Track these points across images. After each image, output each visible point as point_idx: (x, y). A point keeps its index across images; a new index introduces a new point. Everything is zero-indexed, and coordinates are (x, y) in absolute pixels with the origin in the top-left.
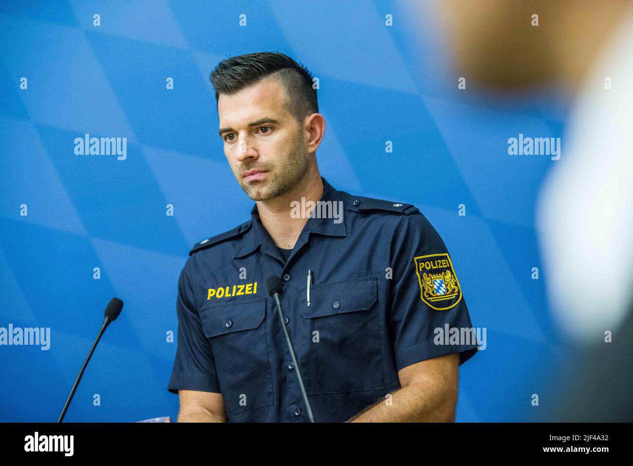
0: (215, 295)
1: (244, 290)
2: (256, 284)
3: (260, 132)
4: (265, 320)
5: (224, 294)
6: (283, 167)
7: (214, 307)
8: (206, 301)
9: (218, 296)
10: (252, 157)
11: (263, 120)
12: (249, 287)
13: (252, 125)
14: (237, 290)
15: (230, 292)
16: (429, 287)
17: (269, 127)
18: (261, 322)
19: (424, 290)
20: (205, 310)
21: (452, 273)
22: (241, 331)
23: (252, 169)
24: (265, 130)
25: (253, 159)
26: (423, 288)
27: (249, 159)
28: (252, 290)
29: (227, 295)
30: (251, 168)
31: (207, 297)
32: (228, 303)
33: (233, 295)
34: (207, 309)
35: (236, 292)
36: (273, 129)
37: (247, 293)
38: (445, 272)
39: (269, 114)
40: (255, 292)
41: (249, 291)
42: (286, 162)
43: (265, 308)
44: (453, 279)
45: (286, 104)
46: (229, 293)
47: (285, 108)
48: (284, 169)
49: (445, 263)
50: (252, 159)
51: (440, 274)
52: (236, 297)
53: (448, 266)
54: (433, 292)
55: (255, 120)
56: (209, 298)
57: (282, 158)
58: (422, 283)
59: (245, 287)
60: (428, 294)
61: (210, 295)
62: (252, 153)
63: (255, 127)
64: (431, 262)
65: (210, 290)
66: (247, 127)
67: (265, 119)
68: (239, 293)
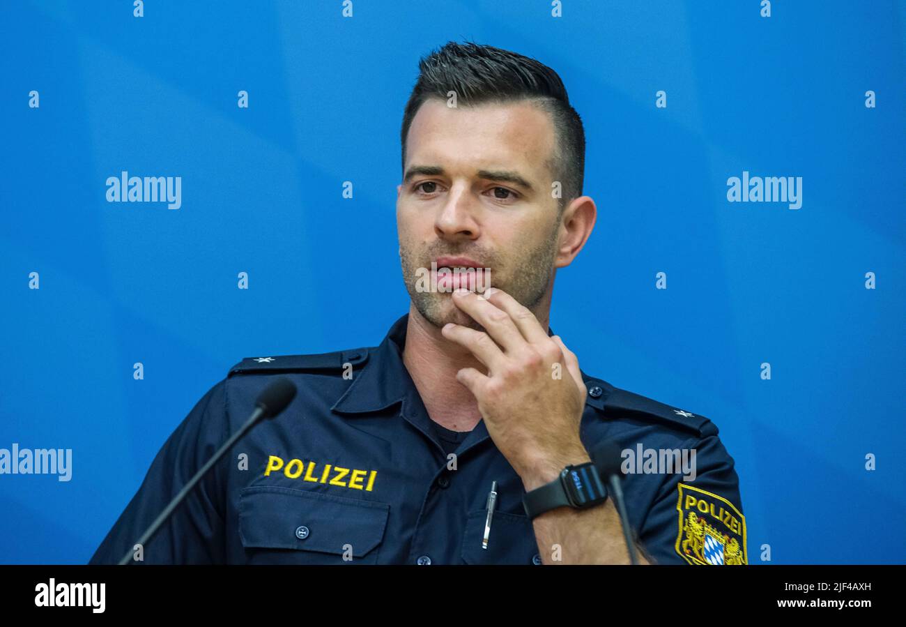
0: (282, 471)
1: (347, 479)
2: (374, 473)
3: (493, 193)
4: (379, 546)
5: (303, 475)
6: (516, 272)
7: (277, 493)
8: (261, 476)
9: (287, 473)
10: (467, 233)
11: (507, 174)
12: (359, 476)
13: (485, 175)
14: (333, 474)
15: (318, 473)
16: (695, 539)
17: (512, 193)
18: (371, 548)
19: (684, 537)
20: (255, 493)
21: (741, 548)
22: (327, 554)
23: (462, 256)
24: (502, 193)
25: (470, 237)
26: (684, 533)
27: (460, 236)
28: (365, 483)
29: (308, 478)
30: (459, 252)
31: (264, 470)
32: (309, 494)
33: (323, 481)
34: (260, 492)
35: (329, 479)
36: (517, 196)
37: (352, 485)
38: (731, 538)
39: (521, 168)
40: (369, 488)
41: (357, 483)
42: (524, 266)
43: (384, 523)
44: (741, 556)
45: (552, 162)
46: (313, 476)
47: (548, 167)
48: (516, 278)
49: (735, 526)
50: (467, 237)
51: (720, 533)
52: (327, 487)
53: (739, 534)
54: (700, 551)
55: (493, 169)
56: (267, 473)
57: (520, 256)
58: (684, 525)
59: (350, 473)
60: (689, 548)
61: (271, 468)
62: (470, 225)
63: (487, 182)
64: (712, 505)
65: (272, 458)
66: (473, 174)
67: (512, 173)
68: (335, 482)
